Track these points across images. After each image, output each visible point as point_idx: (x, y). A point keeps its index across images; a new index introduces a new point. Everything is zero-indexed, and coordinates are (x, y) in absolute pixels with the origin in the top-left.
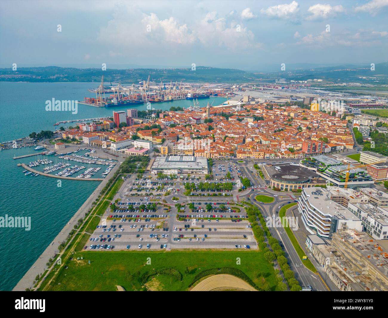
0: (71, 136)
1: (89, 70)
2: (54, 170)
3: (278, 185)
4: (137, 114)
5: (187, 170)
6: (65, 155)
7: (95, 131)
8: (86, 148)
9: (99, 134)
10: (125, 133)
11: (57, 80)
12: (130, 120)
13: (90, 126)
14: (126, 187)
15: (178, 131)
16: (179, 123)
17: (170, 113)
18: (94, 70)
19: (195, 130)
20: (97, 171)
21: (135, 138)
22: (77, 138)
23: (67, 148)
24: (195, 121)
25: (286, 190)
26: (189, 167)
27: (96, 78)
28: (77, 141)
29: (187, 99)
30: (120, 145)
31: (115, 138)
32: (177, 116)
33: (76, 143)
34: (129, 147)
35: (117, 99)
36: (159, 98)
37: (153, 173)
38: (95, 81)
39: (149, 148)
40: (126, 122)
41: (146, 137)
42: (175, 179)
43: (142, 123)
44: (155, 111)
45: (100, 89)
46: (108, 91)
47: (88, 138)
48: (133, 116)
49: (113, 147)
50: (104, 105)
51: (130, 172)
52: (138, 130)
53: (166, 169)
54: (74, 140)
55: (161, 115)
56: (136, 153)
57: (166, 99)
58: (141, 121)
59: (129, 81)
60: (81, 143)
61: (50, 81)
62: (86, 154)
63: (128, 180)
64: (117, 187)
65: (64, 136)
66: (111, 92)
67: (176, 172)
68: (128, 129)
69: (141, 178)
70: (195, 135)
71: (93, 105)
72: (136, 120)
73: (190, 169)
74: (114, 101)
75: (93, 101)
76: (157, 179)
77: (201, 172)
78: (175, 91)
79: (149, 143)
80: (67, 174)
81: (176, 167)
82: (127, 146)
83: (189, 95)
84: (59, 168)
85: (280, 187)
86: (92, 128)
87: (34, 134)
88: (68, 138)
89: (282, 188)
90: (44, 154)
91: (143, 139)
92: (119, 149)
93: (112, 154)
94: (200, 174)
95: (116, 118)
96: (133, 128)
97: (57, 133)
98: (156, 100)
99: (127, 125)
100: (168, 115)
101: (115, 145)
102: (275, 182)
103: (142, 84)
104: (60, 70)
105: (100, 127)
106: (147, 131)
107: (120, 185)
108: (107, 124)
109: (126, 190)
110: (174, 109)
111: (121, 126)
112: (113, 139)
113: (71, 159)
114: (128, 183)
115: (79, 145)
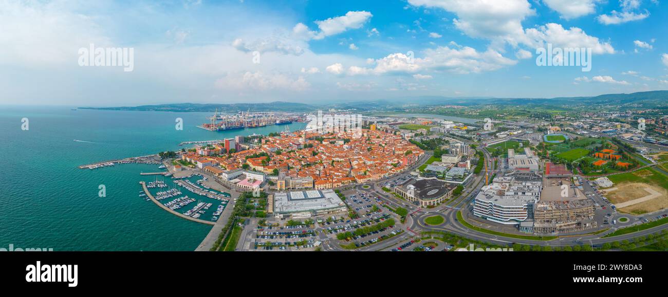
0: (188, 159)
1: (207, 104)
2: (165, 197)
3: (430, 203)
4: (243, 140)
5: (322, 211)
6: (180, 179)
7: (208, 155)
8: (199, 173)
9: (212, 159)
10: (235, 160)
11: (189, 111)
12: (238, 146)
13: (205, 151)
14: (246, 240)
15: (285, 158)
16: (281, 148)
17: (270, 139)
18: (210, 104)
19: (301, 156)
20: (207, 208)
21: (246, 167)
22: (193, 161)
23: (183, 171)
24: (296, 146)
25: (438, 204)
26: (323, 207)
27: (211, 109)
28: (193, 164)
29: (276, 124)
30: (232, 175)
31: (226, 164)
32: (278, 142)
33: (191, 166)
34: (242, 177)
35: (225, 125)
36: (255, 124)
37: (278, 217)
38: (211, 111)
39: (262, 181)
40: (235, 148)
41: (256, 167)
42: (312, 225)
43: (249, 149)
44: (256, 137)
45: (214, 118)
46: (219, 118)
47: (201, 164)
48: (240, 141)
49: (225, 176)
50: (215, 130)
51: (248, 216)
52: (247, 158)
53: (294, 212)
54: (190, 163)
55: (263, 141)
56: (250, 187)
57: (261, 125)
58: (247, 147)
59: (232, 111)
60: (196, 167)
61: (185, 111)
62: (198, 181)
63: (247, 227)
64: (234, 241)
65: (183, 158)
66: (222, 119)
67: (309, 215)
68: (237, 155)
69: (265, 225)
70: (305, 162)
71: (208, 129)
72: (243, 146)
73: (324, 209)
74: (223, 127)
75: (208, 126)
76: (287, 227)
77: (339, 210)
78: (264, 118)
79: (262, 176)
80: (175, 207)
81: (308, 208)
82: (239, 176)
83: (278, 122)
84: (170, 195)
85: (432, 203)
86: (206, 152)
87: (163, 153)
88: (186, 160)
89: (434, 204)
90: (163, 175)
91: (254, 170)
92: (230, 179)
93: (224, 185)
94: (338, 213)
95: (226, 145)
96: (241, 154)
97: (179, 153)
98: (253, 126)
99: (236, 151)
100: (269, 141)
101: (226, 175)
102: (426, 201)
103: (241, 113)
104: (192, 105)
105: (213, 152)
106: (256, 159)
107: (238, 237)
108: (219, 150)
109: (249, 246)
110: (273, 135)
111: (231, 152)
112: (224, 166)
113: (184, 186)
114: (249, 233)
115: (193, 169)
